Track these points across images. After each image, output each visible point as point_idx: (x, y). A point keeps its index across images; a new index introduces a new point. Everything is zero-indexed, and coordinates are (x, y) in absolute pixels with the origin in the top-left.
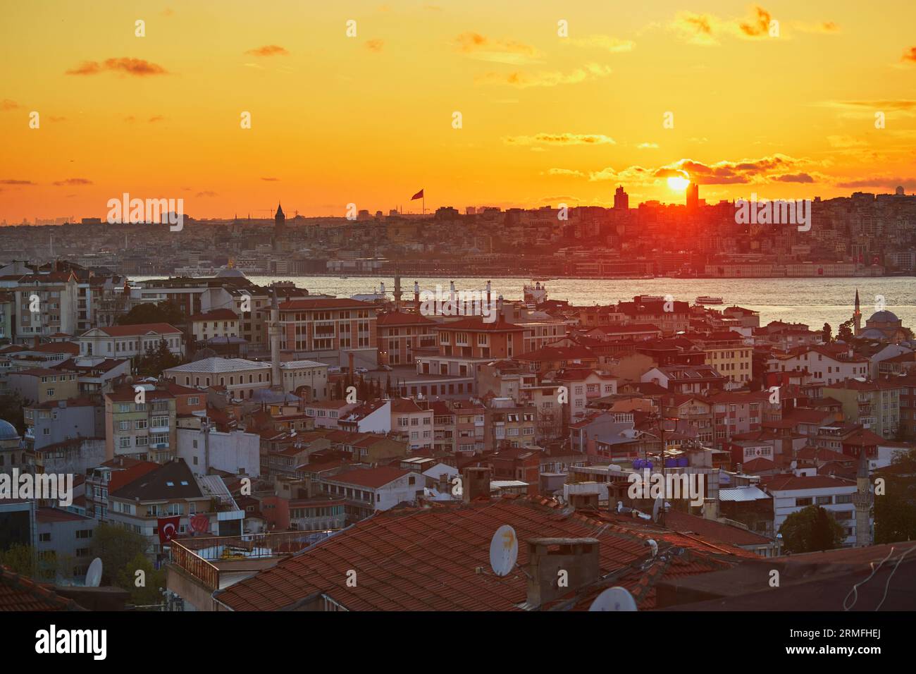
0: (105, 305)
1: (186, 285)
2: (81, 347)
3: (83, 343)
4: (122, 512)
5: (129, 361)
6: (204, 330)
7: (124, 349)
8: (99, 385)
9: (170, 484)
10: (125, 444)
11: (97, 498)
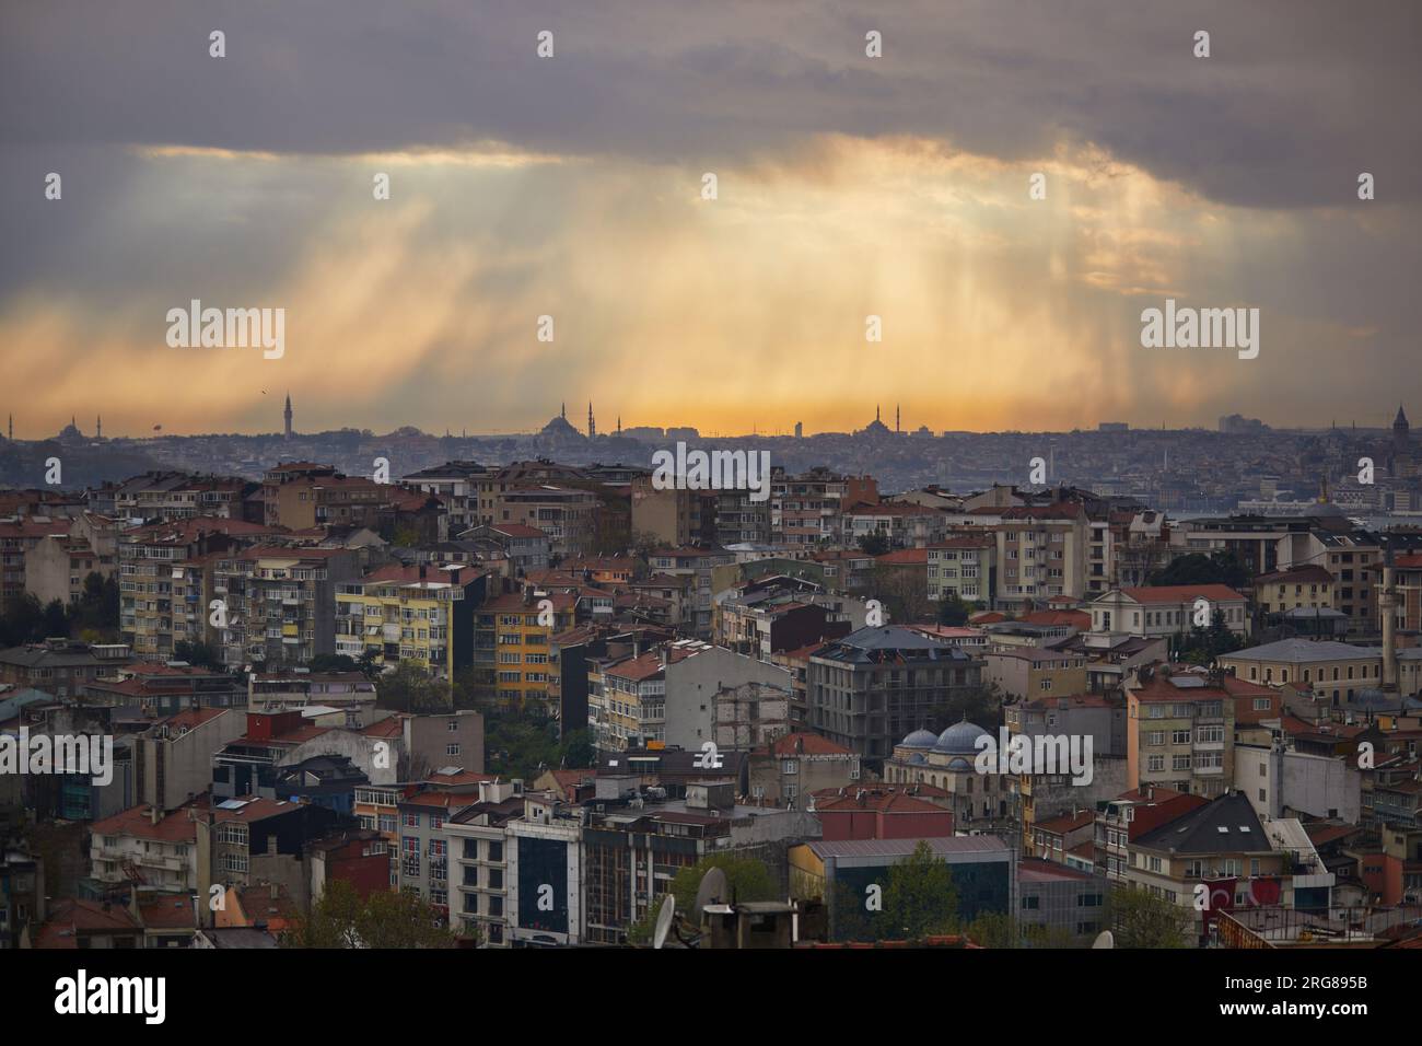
0: (1130, 554)
1: (1255, 528)
2: (1093, 618)
3: (1097, 612)
4: (1148, 868)
5: (1165, 642)
6: (1281, 597)
7: (1158, 622)
8: (1120, 676)
9: (1223, 830)
10: (1156, 766)
11: (1112, 847)
